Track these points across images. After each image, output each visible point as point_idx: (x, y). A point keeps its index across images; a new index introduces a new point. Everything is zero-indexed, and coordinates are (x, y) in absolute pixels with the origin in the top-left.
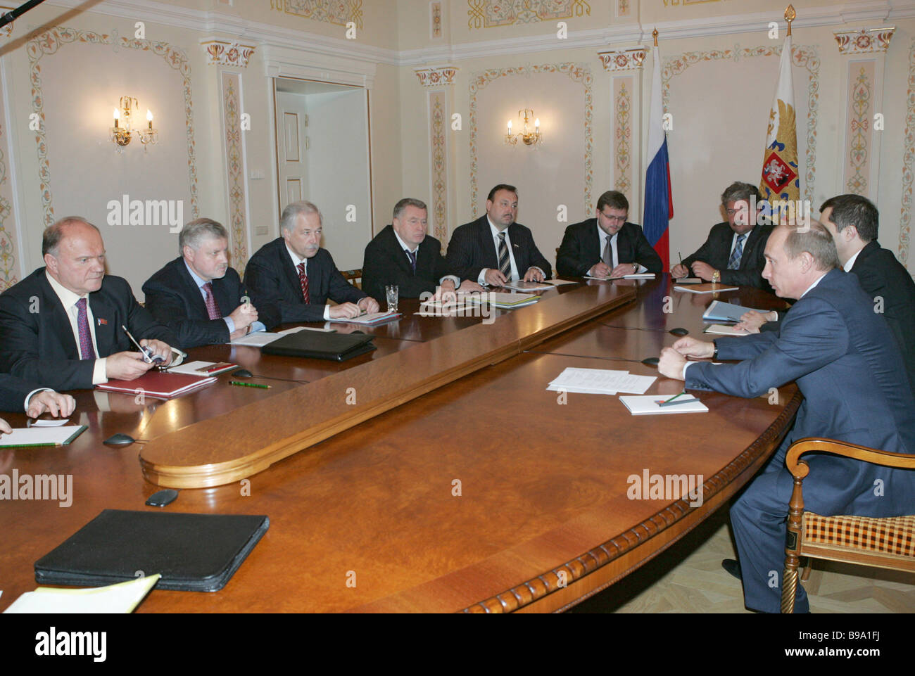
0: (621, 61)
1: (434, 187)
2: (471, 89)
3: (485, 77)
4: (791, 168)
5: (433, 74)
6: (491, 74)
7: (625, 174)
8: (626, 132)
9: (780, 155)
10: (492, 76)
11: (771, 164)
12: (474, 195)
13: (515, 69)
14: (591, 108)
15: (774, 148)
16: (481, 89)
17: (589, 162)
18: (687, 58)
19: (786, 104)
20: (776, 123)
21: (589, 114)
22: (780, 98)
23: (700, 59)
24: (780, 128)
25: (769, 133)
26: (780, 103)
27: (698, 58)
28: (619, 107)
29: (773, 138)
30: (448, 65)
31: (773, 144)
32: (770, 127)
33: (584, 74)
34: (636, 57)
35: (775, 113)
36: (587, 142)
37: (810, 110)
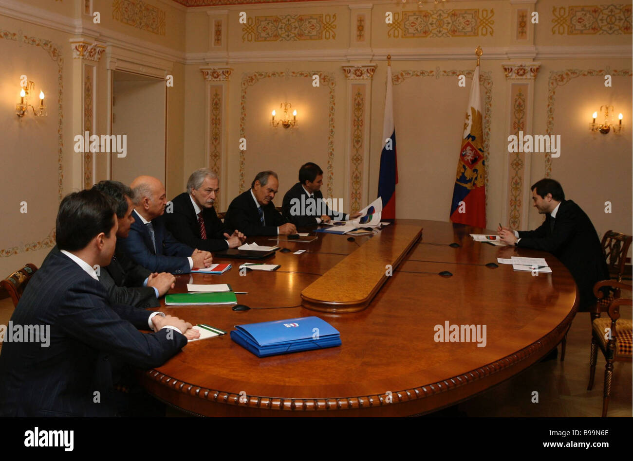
0: (358, 73)
1: (211, 155)
2: (243, 85)
3: (254, 77)
4: (480, 152)
5: (214, 72)
6: (259, 75)
7: (359, 152)
8: (360, 123)
9: (472, 143)
10: (259, 77)
11: (467, 149)
12: (242, 163)
13: (277, 73)
14: (334, 104)
15: (468, 139)
16: (251, 85)
17: (332, 143)
18: (404, 73)
19: (476, 110)
20: (470, 122)
21: (332, 108)
22: (473, 106)
23: (412, 75)
24: (472, 126)
25: (465, 128)
26: (473, 109)
27: (411, 75)
28: (355, 105)
29: (468, 132)
30: (226, 67)
31: (467, 137)
32: (466, 125)
33: (329, 80)
34: (369, 71)
35: (469, 116)
36: (330, 129)
37: (486, 114)
